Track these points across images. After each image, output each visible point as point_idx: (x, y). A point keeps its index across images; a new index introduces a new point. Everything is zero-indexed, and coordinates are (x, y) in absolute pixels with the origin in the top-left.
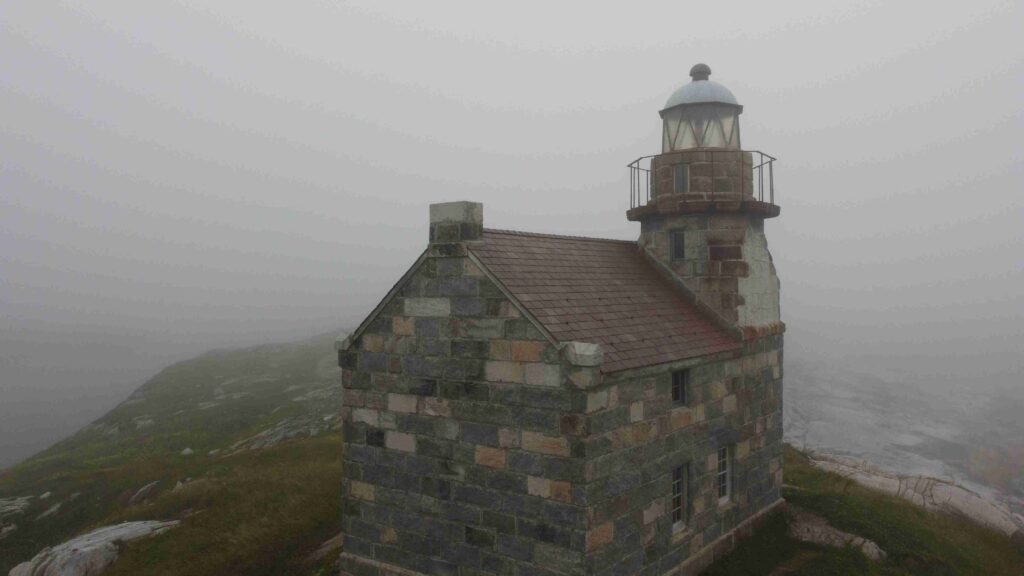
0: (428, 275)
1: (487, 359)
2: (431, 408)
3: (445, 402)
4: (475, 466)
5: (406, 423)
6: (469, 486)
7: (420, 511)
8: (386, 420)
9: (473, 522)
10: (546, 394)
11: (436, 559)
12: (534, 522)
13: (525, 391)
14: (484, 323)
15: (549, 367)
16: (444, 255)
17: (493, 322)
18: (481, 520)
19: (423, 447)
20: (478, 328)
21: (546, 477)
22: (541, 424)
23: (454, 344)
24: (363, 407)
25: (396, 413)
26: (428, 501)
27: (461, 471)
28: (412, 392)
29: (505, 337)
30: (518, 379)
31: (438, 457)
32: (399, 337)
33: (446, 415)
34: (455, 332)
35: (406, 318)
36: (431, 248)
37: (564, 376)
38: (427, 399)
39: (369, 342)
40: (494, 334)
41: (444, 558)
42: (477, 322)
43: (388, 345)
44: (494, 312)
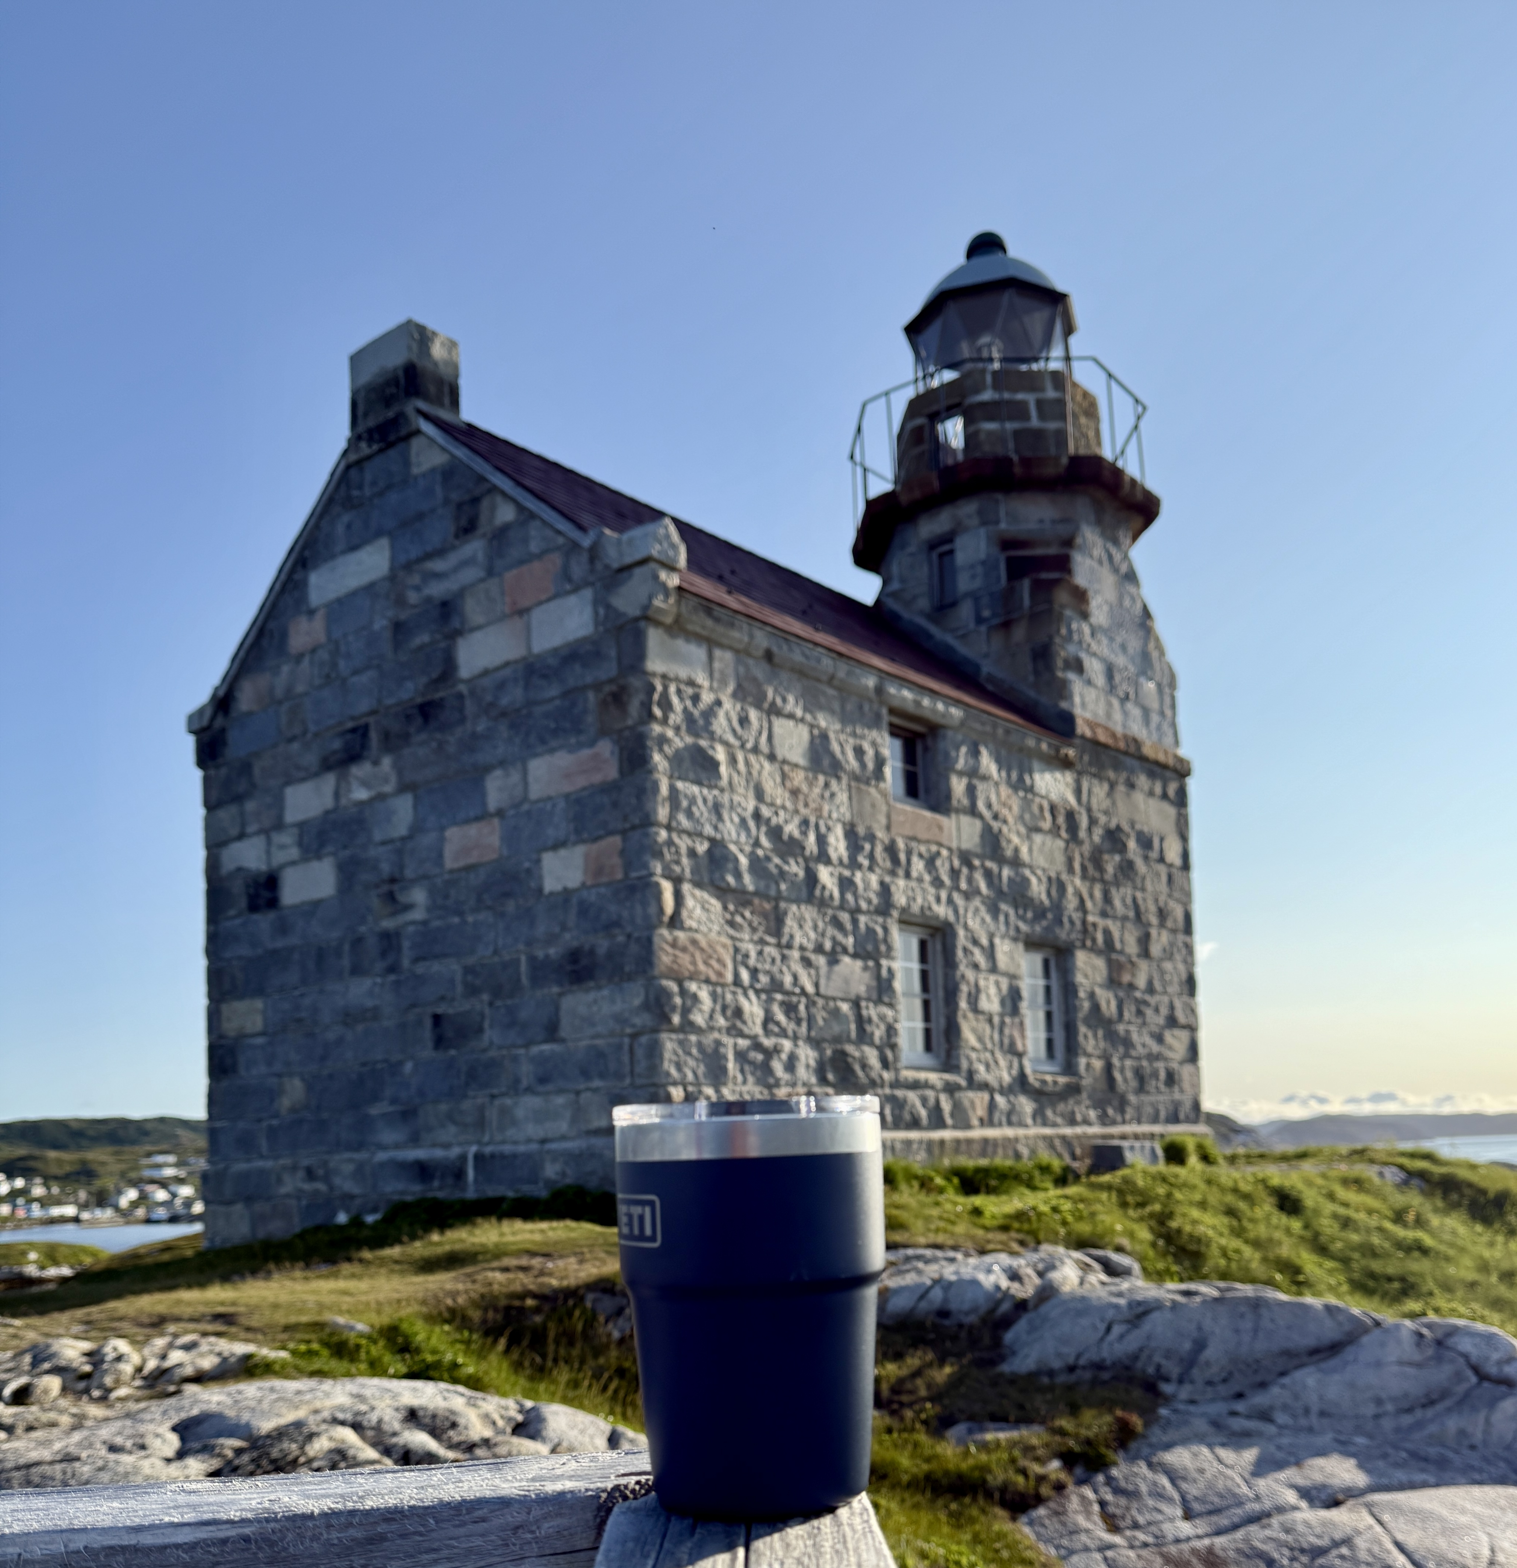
0: (349, 504)
1: (459, 633)
2: (364, 784)
3: (387, 762)
4: (447, 877)
5: (315, 839)
6: (436, 923)
7: (347, 1018)
8: (282, 847)
9: (443, 998)
10: (571, 657)
12: (555, 951)
13: (533, 670)
14: (453, 559)
15: (573, 600)
16: (375, 447)
17: (468, 549)
18: (459, 989)
19: (349, 875)
20: (439, 576)
21: (575, 844)
22: (565, 727)
23: (398, 626)
24: (241, 836)
25: (299, 825)
26: (361, 990)
27: (419, 896)
28: (327, 765)
29: (491, 572)
30: (519, 652)
31: (377, 886)
32: (299, 658)
33: (388, 789)
34: (401, 602)
35: (311, 613)
36: (355, 440)
37: (600, 605)
38: (354, 769)
39: (247, 694)
40: (469, 575)
41: (394, 1102)
42: (437, 565)
43: (281, 683)
44: (468, 529)
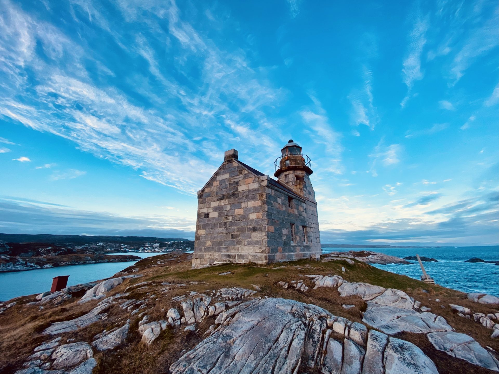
0: (224, 169)
1: (239, 186)
2: (223, 203)
3: (227, 200)
4: (235, 216)
5: (215, 209)
6: (233, 222)
7: (218, 233)
8: (210, 210)
9: (233, 232)
10: (255, 190)
11: (221, 247)
12: (251, 227)
13: (249, 191)
14: (238, 177)
15: (255, 183)
16: (228, 163)
17: (240, 176)
18: (236, 231)
19: (220, 214)
20: (236, 179)
21: (255, 213)
22: (254, 198)
23: (230, 184)
24: (203, 208)
25: (213, 207)
26: (220, 230)
27: (230, 218)
28: (218, 200)
29: (244, 179)
30: (247, 189)
31: (224, 216)
32: (215, 186)
33: (227, 204)
34: (230, 181)
35: (217, 181)
36: (225, 162)
37: (260, 184)
38: (222, 201)
39: (207, 190)
40: (240, 179)
41: (225, 246)
42: (236, 177)
43: (212, 189)
44: (241, 173)
